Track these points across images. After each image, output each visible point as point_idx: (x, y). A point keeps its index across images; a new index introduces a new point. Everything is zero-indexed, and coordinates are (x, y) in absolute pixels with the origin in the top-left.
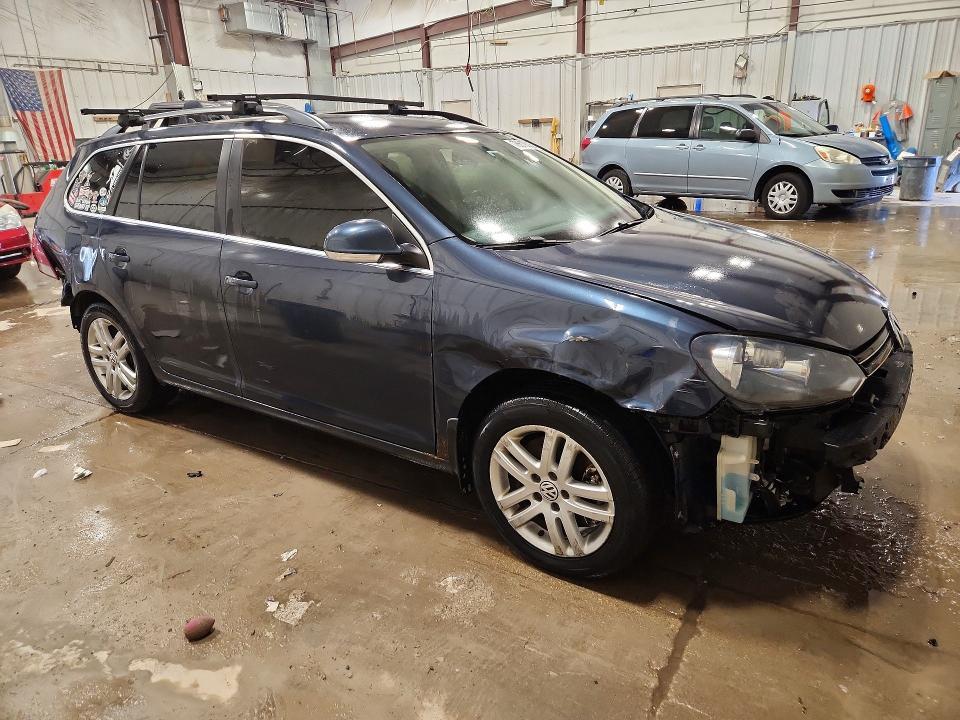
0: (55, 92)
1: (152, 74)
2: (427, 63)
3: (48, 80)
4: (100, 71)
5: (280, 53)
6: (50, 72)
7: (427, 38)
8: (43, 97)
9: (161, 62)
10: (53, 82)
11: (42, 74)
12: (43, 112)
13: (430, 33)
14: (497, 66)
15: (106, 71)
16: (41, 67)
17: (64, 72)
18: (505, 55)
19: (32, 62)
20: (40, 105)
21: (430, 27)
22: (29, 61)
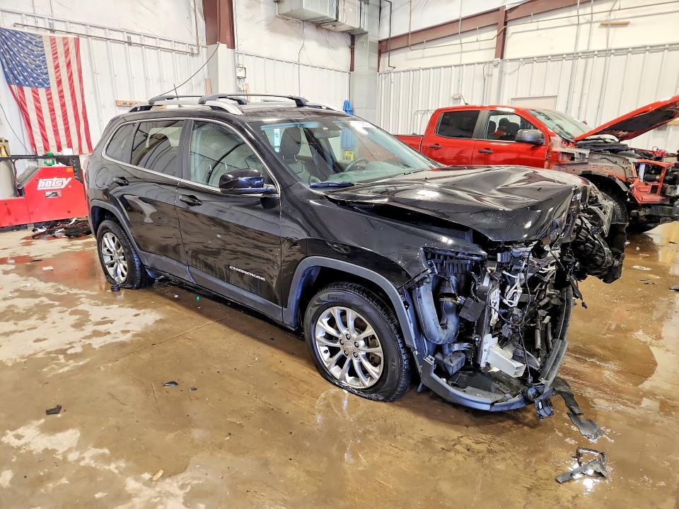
0: (69, 65)
1: (192, 54)
2: (501, 52)
3: (61, 50)
4: (130, 44)
5: (328, 45)
6: (64, 39)
7: (506, 23)
8: (51, 71)
9: (203, 42)
10: (67, 52)
11: (53, 41)
12: (48, 89)
13: (510, 16)
14: (607, 53)
15: (137, 44)
16: (52, 31)
17: (83, 41)
18: (621, 38)
19: (41, 24)
20: (46, 81)
21: (512, 9)
22: (36, 22)
